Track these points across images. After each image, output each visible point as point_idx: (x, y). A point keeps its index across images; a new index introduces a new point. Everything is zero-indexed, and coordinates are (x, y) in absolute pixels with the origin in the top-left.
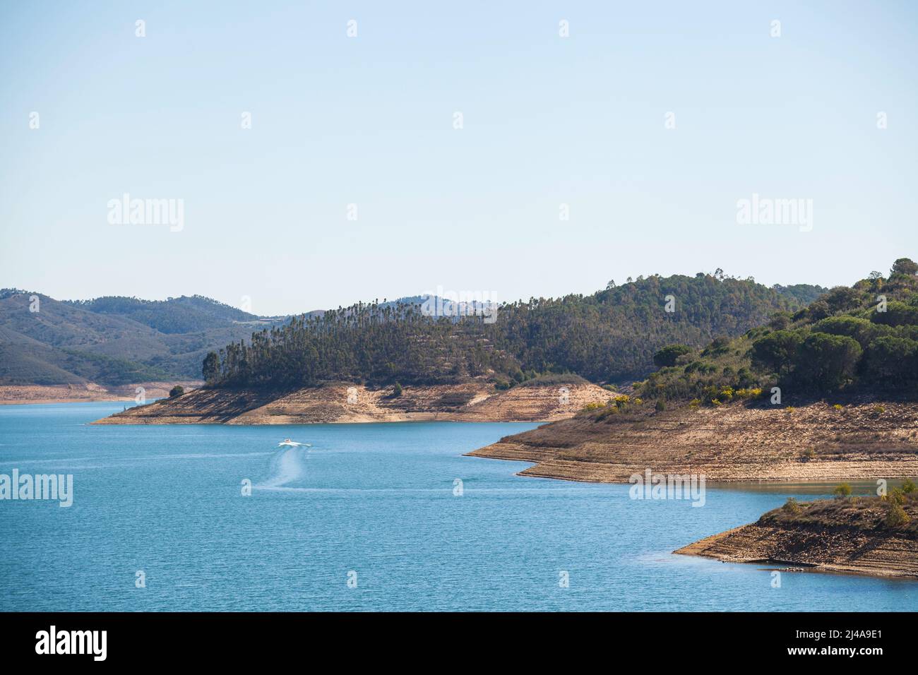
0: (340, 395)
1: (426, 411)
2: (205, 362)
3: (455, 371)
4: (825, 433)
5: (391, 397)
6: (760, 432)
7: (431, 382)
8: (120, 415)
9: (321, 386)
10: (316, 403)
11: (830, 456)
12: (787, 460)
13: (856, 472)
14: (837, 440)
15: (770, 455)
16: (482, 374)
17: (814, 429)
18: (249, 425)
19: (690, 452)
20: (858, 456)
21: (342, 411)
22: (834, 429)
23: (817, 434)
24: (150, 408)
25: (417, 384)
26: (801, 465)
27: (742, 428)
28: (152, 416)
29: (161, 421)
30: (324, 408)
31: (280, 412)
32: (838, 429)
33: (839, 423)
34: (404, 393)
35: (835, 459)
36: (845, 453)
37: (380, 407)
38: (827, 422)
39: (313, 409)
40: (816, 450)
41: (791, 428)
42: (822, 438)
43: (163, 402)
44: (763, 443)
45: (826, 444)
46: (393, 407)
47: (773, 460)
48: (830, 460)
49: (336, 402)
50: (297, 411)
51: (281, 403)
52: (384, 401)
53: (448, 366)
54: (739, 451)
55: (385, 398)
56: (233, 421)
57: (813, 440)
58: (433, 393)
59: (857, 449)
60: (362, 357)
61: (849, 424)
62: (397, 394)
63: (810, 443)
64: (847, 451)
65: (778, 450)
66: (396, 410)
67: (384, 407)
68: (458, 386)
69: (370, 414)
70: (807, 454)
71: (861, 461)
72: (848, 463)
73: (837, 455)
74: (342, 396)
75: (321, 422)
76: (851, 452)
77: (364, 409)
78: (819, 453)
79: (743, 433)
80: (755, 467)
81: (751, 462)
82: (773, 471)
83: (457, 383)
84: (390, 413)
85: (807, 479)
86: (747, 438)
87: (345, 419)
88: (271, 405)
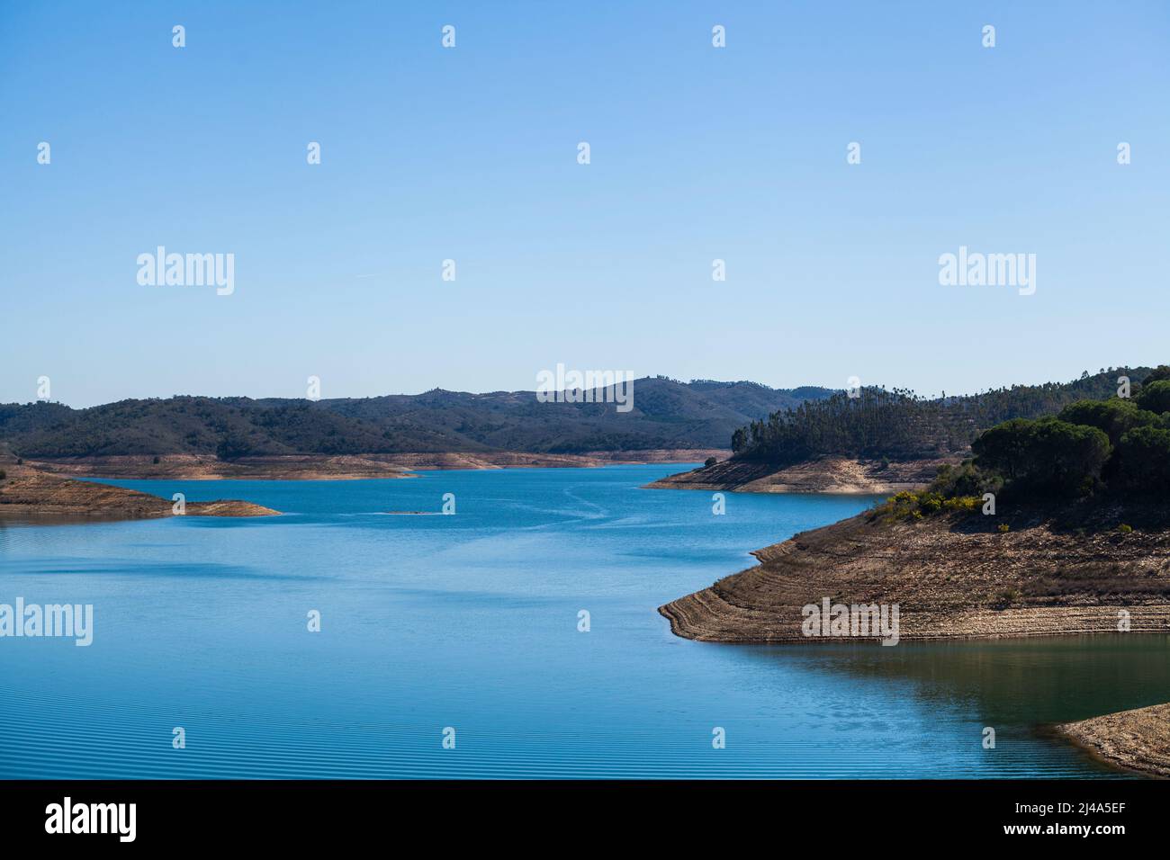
0: (833, 467)
1: (907, 482)
2: (733, 438)
3: (936, 448)
4: (1043, 563)
5: (879, 470)
6: (950, 564)
7: (914, 458)
8: (663, 481)
9: (819, 460)
10: (811, 474)
11: (1041, 599)
12: (976, 606)
13: (1074, 622)
14: (1058, 575)
15: (952, 599)
16: (961, 450)
17: (1030, 558)
18: (750, 492)
19: (840, 593)
20: (1082, 598)
21: (832, 481)
22: (1056, 558)
23: (1031, 566)
24: (686, 475)
25: (902, 460)
26: (995, 614)
27: (927, 556)
28: (685, 482)
29: (689, 487)
30: (815, 478)
31: (781, 482)
32: (1064, 557)
33: (1067, 549)
34: (890, 466)
35: (1049, 604)
36: (1064, 594)
37: (868, 478)
38: (1050, 548)
39: (807, 479)
40: (1022, 590)
41: (996, 557)
42: (1037, 571)
43: (698, 471)
44: (948, 579)
45: (1041, 581)
46: (880, 478)
47: (955, 607)
48: (1040, 604)
49: (829, 474)
50: (794, 481)
51: (785, 474)
52: (872, 474)
53: (931, 443)
54: (909, 593)
55: (873, 471)
56: (740, 488)
57: (1023, 574)
58: (914, 466)
59: (1083, 588)
60: (857, 436)
61: (1080, 550)
62: (884, 467)
63: (1017, 580)
64: (1067, 591)
65: (966, 591)
66: (882, 481)
67: (871, 478)
68: (936, 461)
69: (857, 484)
70: (1009, 597)
71: (1085, 605)
72: (1066, 609)
73: (1052, 598)
74: (835, 468)
75: (812, 490)
76: (1074, 594)
77: (853, 480)
78: (1028, 594)
79: (926, 565)
80: (924, 618)
81: (922, 610)
82: (949, 624)
83: (937, 458)
84: (876, 483)
85: (998, 636)
86: (927, 573)
87: (833, 489)
88: (776, 476)
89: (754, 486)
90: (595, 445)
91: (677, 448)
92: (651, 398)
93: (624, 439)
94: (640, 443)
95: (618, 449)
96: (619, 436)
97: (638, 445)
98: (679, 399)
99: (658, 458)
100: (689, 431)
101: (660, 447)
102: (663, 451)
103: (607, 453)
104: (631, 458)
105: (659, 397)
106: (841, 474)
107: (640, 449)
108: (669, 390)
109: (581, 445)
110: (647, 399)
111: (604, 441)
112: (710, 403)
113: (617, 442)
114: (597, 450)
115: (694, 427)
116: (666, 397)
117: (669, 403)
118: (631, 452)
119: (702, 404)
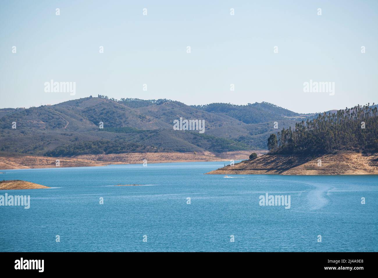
0: (346, 159)
2: (269, 140)
8: (222, 169)
9: (335, 153)
10: (333, 163)
18: (294, 175)
21: (348, 168)
24: (239, 165)
28: (240, 170)
29: (244, 172)
30: (337, 166)
31: (312, 168)
37: (371, 165)
39: (331, 167)
43: (246, 162)
49: (345, 163)
50: (321, 167)
51: (312, 163)
52: (374, 162)
56: (285, 173)
60: (360, 136)
67: (374, 166)
69: (365, 170)
74: (348, 159)
75: (336, 174)
77: (361, 167)
87: (350, 172)
88: (307, 164)
89: (296, 171)
90: (84, 150)
91: (148, 151)
92: (101, 114)
93: (106, 145)
94: (119, 149)
95: (102, 153)
96: (102, 143)
97: (117, 150)
98: (124, 114)
99: (133, 159)
100: (143, 139)
101: (134, 151)
102: (137, 154)
103: (93, 156)
104: (113, 159)
105: (108, 112)
106: (353, 163)
107: (119, 153)
108: (115, 107)
109: (72, 150)
110: (99, 114)
111: (90, 147)
112: (147, 117)
113: (101, 147)
114: (86, 154)
115: (146, 136)
116: (114, 112)
117: (116, 118)
118: (112, 155)
119: (142, 117)
